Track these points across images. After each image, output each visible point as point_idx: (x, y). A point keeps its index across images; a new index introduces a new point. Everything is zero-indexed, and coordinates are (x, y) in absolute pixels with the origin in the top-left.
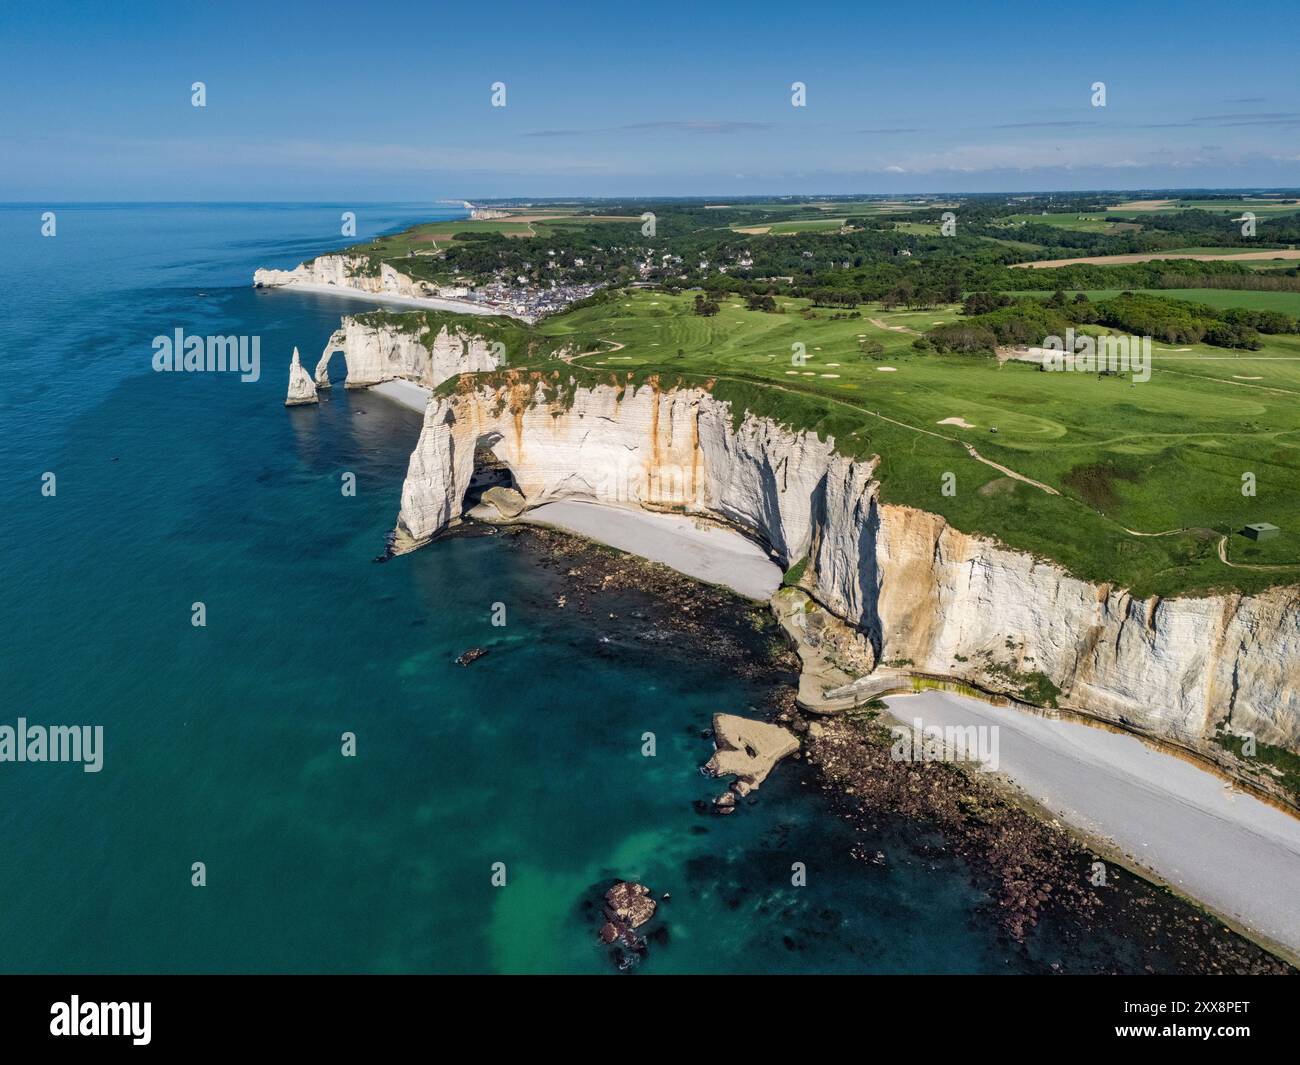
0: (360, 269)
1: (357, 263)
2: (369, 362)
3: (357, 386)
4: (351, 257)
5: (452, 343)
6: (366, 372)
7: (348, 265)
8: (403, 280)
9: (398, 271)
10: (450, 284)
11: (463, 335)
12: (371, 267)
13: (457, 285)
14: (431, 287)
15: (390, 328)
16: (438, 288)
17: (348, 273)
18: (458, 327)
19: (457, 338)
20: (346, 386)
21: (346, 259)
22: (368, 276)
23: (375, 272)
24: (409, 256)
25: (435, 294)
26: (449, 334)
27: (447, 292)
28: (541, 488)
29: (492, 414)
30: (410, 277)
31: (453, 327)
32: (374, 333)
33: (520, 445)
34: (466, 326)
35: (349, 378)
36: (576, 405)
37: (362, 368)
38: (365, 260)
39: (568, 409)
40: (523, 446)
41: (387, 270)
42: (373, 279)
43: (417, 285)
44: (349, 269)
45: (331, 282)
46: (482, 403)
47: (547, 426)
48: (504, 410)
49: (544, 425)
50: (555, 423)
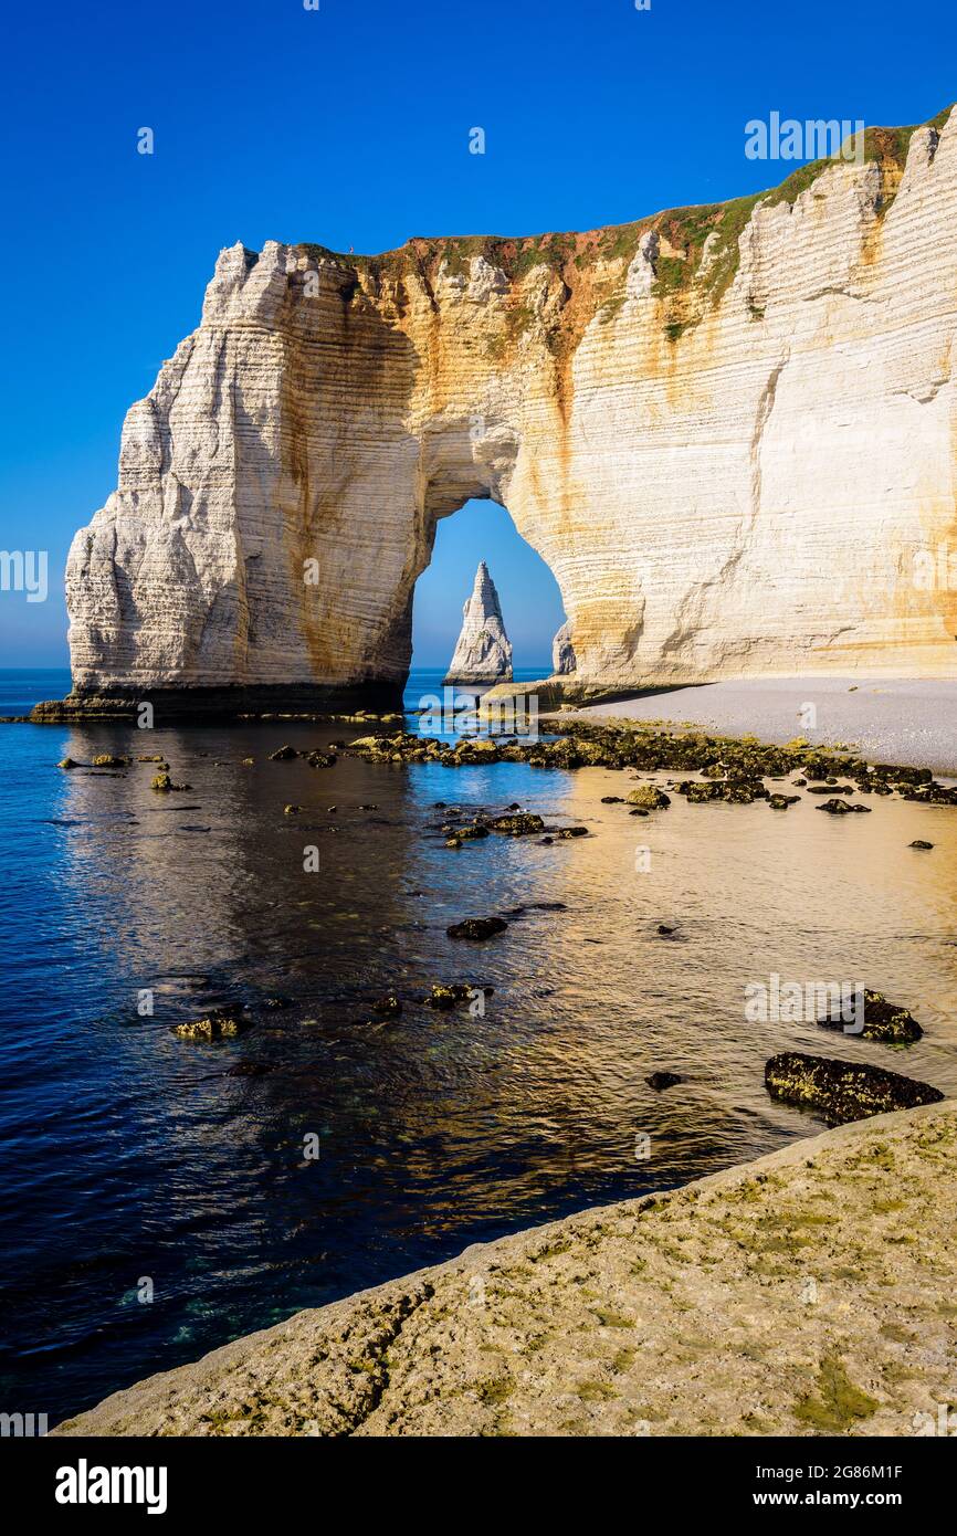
28: (629, 621)
29: (483, 345)
33: (565, 455)
36: (743, 279)
39: (716, 300)
40: (580, 461)
46: (453, 310)
47: (652, 368)
48: (526, 336)
49: (642, 365)
50: (674, 357)
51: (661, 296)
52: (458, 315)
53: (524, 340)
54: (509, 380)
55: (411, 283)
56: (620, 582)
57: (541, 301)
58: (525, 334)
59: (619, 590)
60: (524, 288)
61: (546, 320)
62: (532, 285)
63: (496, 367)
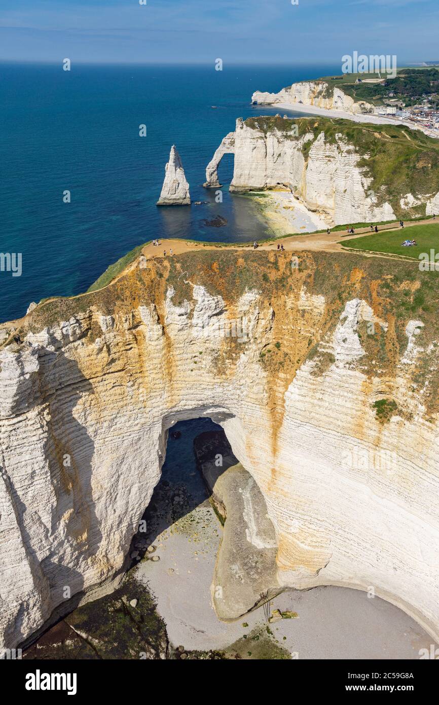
0: (320, 93)
1: (319, 88)
2: (254, 166)
3: (240, 189)
4: (315, 84)
5: (328, 154)
6: (250, 177)
7: (313, 89)
8: (348, 100)
9: (346, 94)
10: (383, 104)
11: (341, 143)
12: (327, 91)
13: (388, 105)
14: (368, 106)
15: (279, 133)
16: (373, 107)
17: (312, 95)
18: (338, 135)
19: (334, 147)
20: (231, 189)
21: (312, 85)
22: (324, 97)
23: (329, 94)
24: (357, 82)
25: (370, 112)
26: (325, 143)
27: (380, 110)
28: (320, 563)
29: (207, 361)
30: (353, 98)
31: (332, 135)
32: (261, 138)
33: (275, 451)
34: (348, 135)
35: (234, 182)
37: (247, 172)
38: (324, 86)
41: (337, 92)
42: (327, 100)
43: (357, 105)
44: (313, 92)
45: (301, 102)
46: (181, 333)
47: (358, 431)
48: (243, 358)
49: (349, 425)
50: (380, 432)
51: (369, 373)
52: (185, 337)
53: (241, 361)
54: (230, 388)
55: (143, 312)
56: (314, 539)
57: (254, 325)
58: (242, 355)
59: (314, 544)
60: (240, 309)
61: (259, 341)
62: (246, 308)
63: (219, 381)
